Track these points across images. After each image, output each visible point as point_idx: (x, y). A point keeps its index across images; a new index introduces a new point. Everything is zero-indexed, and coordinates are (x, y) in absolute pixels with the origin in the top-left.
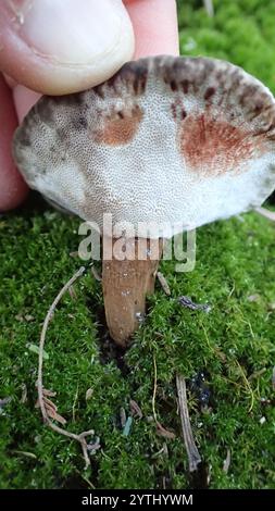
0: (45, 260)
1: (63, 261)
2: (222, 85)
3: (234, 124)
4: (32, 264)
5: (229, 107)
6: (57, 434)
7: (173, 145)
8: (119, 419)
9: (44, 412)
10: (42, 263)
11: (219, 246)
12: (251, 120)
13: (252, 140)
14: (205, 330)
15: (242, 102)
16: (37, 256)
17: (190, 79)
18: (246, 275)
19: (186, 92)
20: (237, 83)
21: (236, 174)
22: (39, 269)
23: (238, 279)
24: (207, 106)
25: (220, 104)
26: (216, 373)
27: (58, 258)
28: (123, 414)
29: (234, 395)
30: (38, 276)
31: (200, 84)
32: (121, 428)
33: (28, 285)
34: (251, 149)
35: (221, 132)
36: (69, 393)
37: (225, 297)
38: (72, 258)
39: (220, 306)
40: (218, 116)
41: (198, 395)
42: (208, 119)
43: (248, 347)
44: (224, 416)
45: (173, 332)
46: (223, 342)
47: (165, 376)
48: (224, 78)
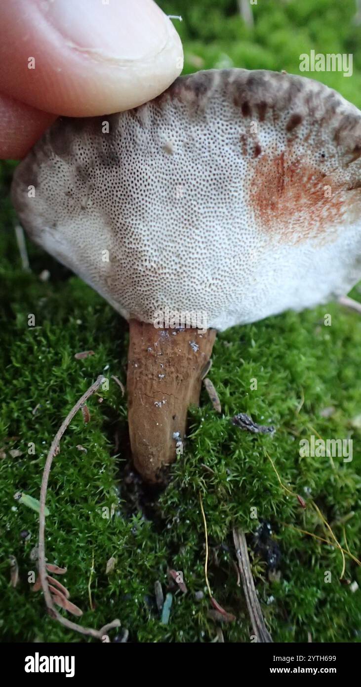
0: (37, 366)
1: (64, 366)
2: (312, 111)
3: (324, 168)
4: (17, 373)
5: (320, 144)
6: (67, 630)
7: (240, 192)
8: (153, 599)
9: (48, 598)
10: (33, 371)
11: (282, 341)
12: (347, 165)
13: (345, 196)
14: (272, 461)
15: (337, 138)
16: (25, 361)
17: (269, 101)
18: (318, 381)
19: (262, 119)
20: (332, 110)
21: (320, 245)
22: (29, 379)
23: (307, 388)
24: (289, 141)
25: (306, 139)
26: (288, 522)
27: (58, 362)
28: (159, 590)
29: (313, 552)
30: (27, 390)
31: (281, 109)
32: (157, 613)
33: (13, 405)
34: (343, 209)
35: (305, 179)
36: (82, 565)
37: (291, 412)
38: (79, 361)
39: (287, 424)
40: (303, 156)
41: (265, 557)
42: (289, 160)
43: (328, 483)
44: (300, 583)
45: (226, 465)
46: (295, 477)
47: (218, 529)
48: (315, 102)
